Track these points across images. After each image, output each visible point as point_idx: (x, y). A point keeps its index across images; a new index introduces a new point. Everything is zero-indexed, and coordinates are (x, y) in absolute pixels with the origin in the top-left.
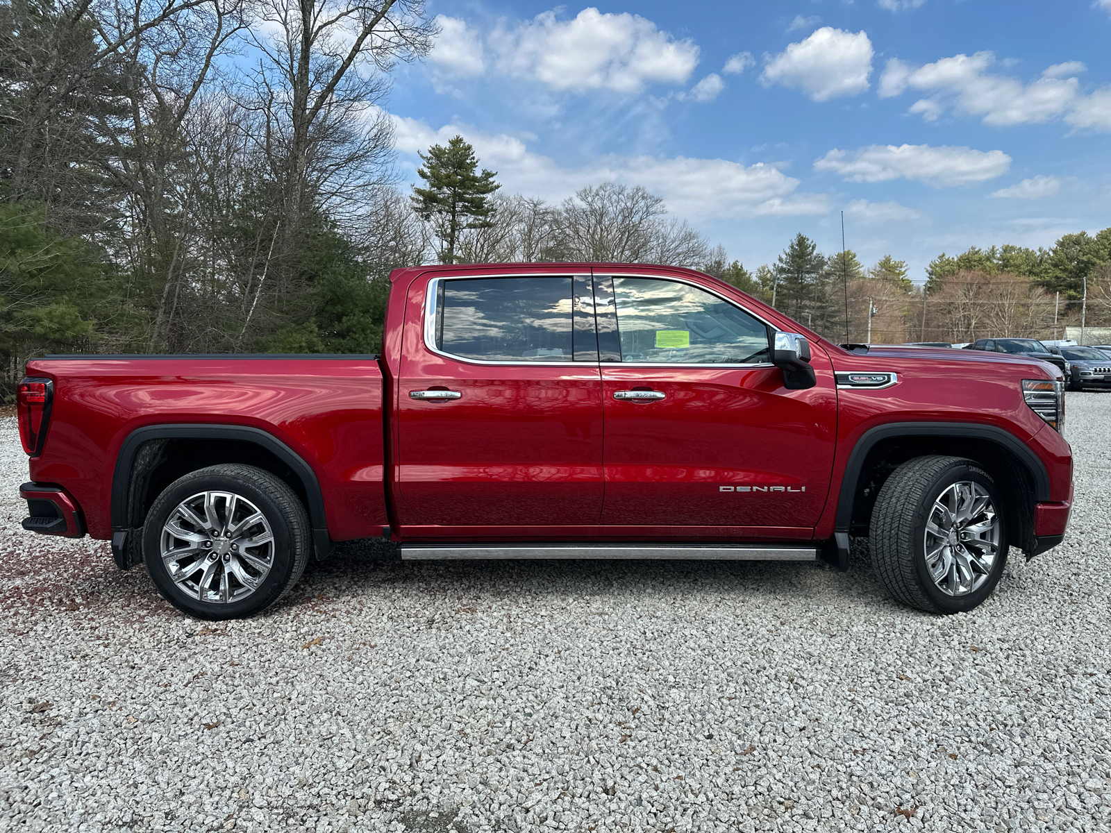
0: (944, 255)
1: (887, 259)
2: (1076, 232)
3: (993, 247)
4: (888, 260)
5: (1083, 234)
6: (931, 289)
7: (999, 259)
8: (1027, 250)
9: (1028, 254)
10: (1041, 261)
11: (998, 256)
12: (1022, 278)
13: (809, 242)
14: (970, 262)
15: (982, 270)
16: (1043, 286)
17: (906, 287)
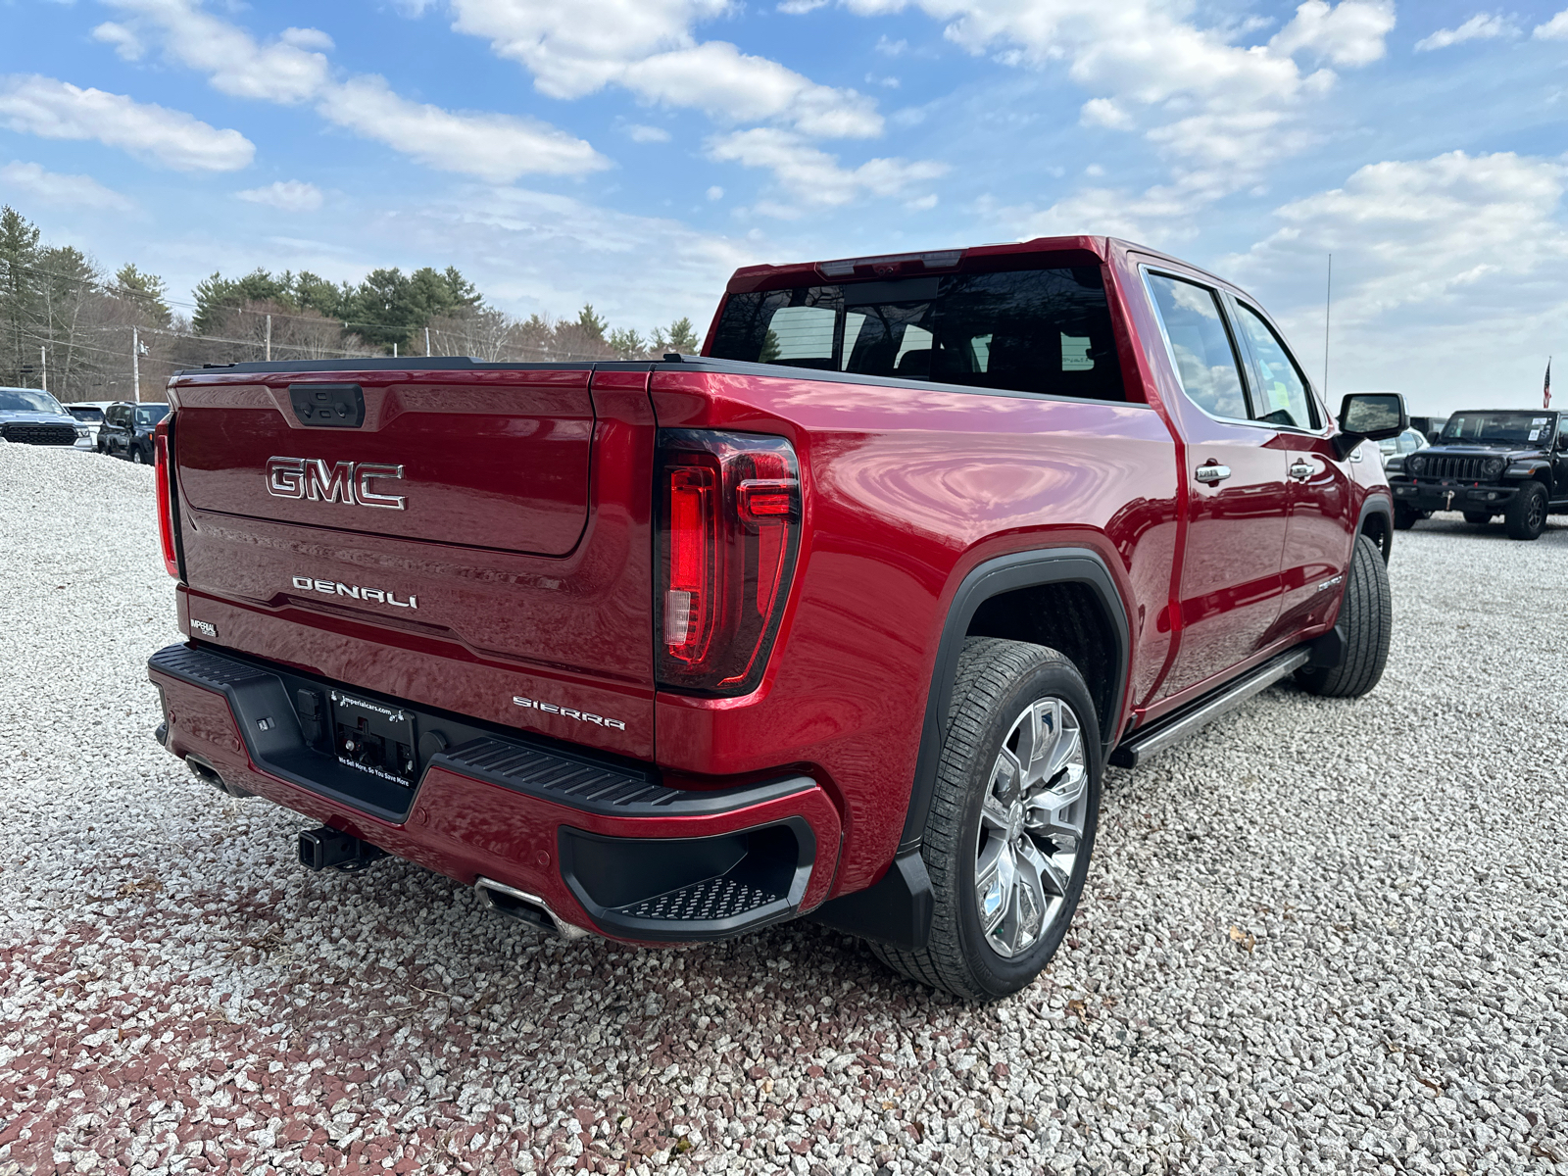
0: (218, 275)
1: (129, 269)
2: (389, 269)
3: (288, 273)
4: (131, 271)
5: (396, 271)
6: (203, 323)
7: (296, 290)
8: (328, 283)
9: (331, 290)
10: (347, 300)
11: (296, 285)
12: (329, 320)
13: (25, 224)
14: (258, 290)
15: (276, 302)
16: (358, 334)
17: (162, 316)
